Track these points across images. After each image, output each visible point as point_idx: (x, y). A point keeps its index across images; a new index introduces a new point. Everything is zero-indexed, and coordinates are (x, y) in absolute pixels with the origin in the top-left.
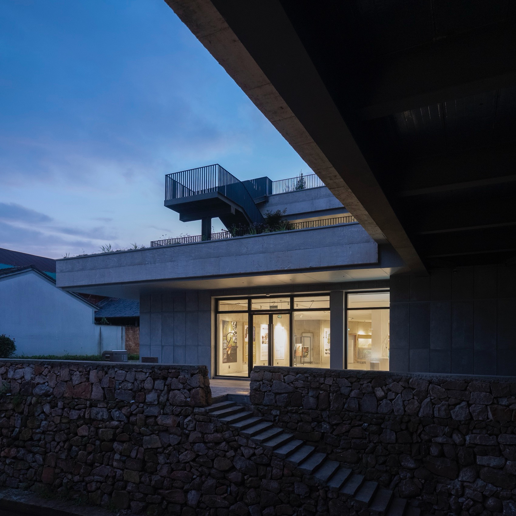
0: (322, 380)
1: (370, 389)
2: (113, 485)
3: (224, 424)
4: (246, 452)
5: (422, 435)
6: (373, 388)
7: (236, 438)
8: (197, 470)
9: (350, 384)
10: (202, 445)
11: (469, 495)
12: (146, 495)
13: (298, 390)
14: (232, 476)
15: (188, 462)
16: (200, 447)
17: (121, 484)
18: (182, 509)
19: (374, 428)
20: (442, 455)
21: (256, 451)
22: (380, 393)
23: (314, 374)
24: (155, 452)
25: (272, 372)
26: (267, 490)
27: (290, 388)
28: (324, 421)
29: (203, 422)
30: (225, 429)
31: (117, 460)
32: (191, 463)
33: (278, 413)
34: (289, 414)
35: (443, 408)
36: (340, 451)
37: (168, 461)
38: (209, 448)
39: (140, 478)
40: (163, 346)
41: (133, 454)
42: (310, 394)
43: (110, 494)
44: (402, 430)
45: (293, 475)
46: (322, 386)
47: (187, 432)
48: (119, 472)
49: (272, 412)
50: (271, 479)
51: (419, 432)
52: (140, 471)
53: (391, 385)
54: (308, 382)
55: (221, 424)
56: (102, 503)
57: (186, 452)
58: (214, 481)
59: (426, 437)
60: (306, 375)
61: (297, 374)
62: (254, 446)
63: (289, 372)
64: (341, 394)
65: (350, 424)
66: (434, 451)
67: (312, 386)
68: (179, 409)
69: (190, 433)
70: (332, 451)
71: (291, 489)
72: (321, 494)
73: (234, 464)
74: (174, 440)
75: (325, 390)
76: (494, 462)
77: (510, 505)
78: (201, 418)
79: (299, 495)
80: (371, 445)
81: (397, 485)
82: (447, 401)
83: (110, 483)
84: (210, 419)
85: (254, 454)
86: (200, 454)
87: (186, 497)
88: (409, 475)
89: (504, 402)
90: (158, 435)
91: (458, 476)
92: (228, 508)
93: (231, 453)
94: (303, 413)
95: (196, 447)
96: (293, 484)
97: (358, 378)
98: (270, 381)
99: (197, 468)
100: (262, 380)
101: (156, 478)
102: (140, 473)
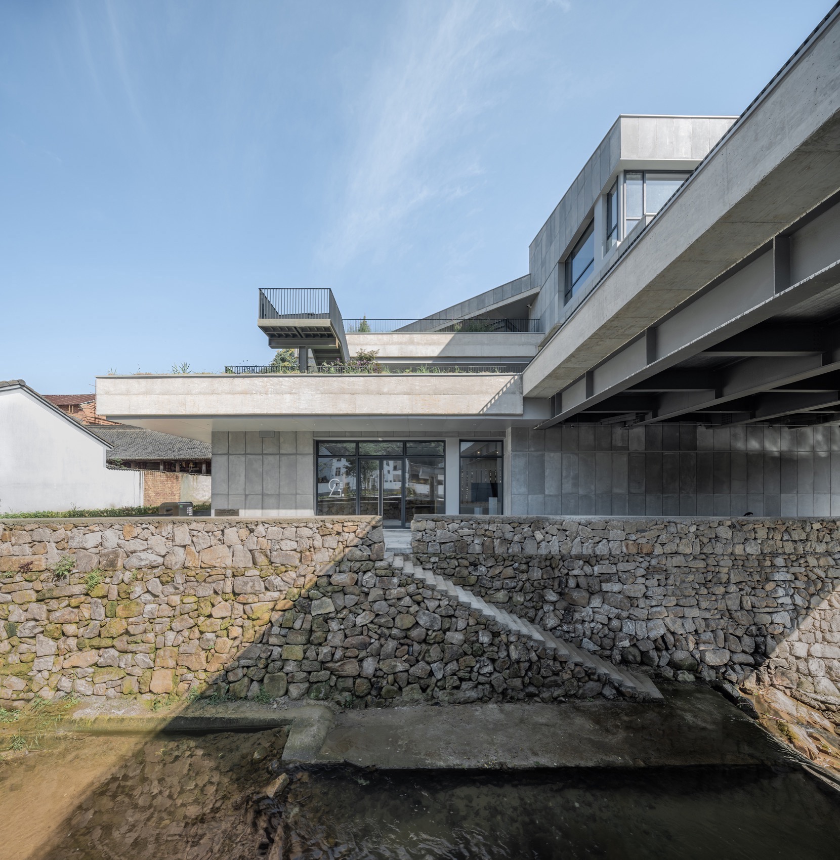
0: (486, 527)
1: (530, 533)
2: (266, 667)
3: (409, 577)
4: (432, 605)
5: (562, 570)
6: (533, 532)
7: (421, 591)
8: (376, 632)
9: (512, 530)
10: (383, 602)
11: (599, 620)
12: (309, 673)
13: (464, 538)
14: (414, 633)
15: (366, 625)
16: (381, 606)
17: (278, 664)
18: (354, 683)
19: (524, 567)
20: (578, 586)
21: (441, 603)
22: (539, 536)
23: (479, 521)
24: (326, 619)
25: (435, 521)
26: (452, 644)
27: (455, 537)
28: (481, 564)
29: (385, 576)
30: (409, 583)
31: (276, 635)
32: (369, 625)
33: (437, 559)
34: (448, 560)
35: (590, 546)
36: (493, 592)
37: (342, 627)
38: (390, 606)
39: (305, 653)
40: (246, 496)
41: (297, 625)
42: (476, 541)
43: (261, 681)
44: (547, 566)
45: (478, 624)
46: (487, 533)
47: (366, 590)
48: (277, 651)
49: (431, 559)
50: (456, 630)
51: (560, 567)
52: (304, 645)
53: (548, 528)
54: (473, 529)
55: (405, 577)
56: (249, 694)
57: (364, 613)
58: (395, 642)
59: (566, 571)
60: (471, 522)
61: (462, 521)
62: (439, 598)
63: (453, 520)
64: (505, 539)
65: (503, 565)
66: (572, 583)
67: (478, 533)
68: (358, 565)
69: (369, 591)
70: (486, 593)
71: (475, 638)
72: (504, 639)
73: (418, 619)
74: (350, 600)
75: (489, 537)
76: (616, 587)
77: (628, 623)
78: (383, 572)
79: (482, 644)
80: (521, 584)
81: (541, 619)
82: (592, 540)
83: (262, 666)
84: (393, 573)
85: (439, 606)
86: (381, 613)
87: (361, 666)
88: (552, 608)
89: (634, 538)
90: (331, 598)
91: (589, 603)
92: (407, 671)
93: (415, 608)
94: (462, 558)
95: (376, 606)
96: (477, 632)
97: (520, 523)
98: (433, 530)
99: (376, 630)
100: (424, 531)
101: (325, 650)
102: (306, 647)
